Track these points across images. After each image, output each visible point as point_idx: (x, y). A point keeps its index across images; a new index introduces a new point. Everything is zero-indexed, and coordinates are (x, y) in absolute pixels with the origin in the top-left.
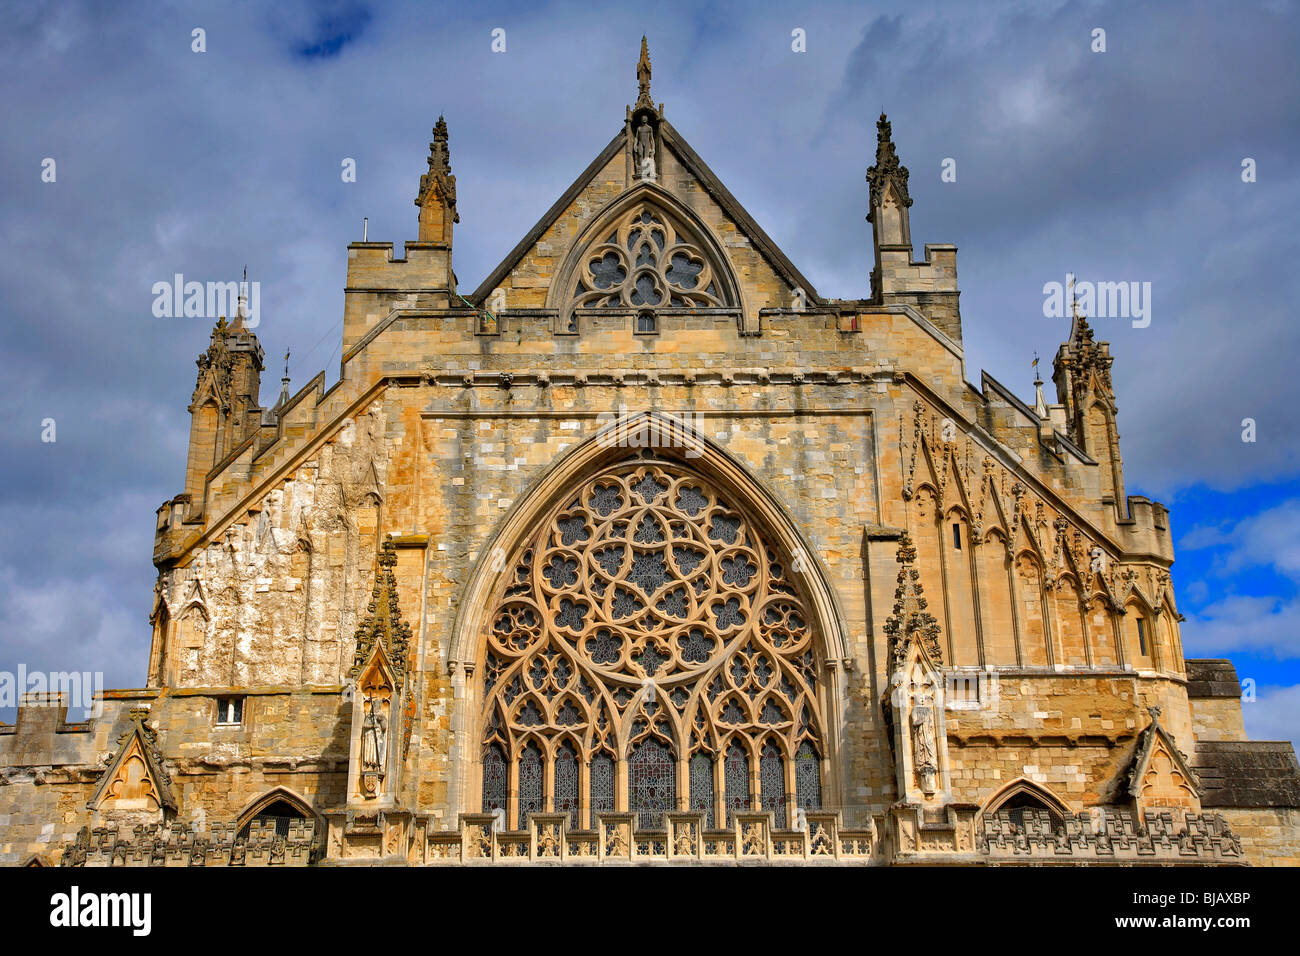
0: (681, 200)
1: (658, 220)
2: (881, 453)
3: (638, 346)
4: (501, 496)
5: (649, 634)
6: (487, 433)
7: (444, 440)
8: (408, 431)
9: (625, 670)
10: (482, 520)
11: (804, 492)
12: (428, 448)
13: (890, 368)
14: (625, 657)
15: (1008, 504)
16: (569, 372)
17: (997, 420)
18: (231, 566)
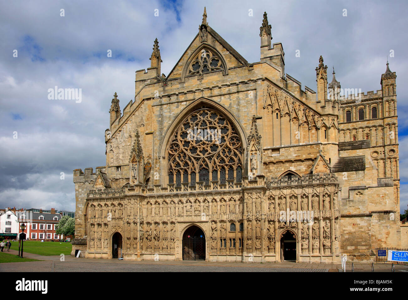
0: (212, 45)
1: (208, 52)
2: (258, 98)
3: (199, 82)
4: (169, 121)
5: (203, 146)
6: (166, 108)
7: (157, 111)
8: (149, 110)
9: (198, 155)
10: (165, 127)
11: (239, 110)
12: (154, 113)
13: (261, 77)
14: (198, 152)
15: (291, 106)
16: (183, 91)
17: (289, 86)
18: (117, 142)
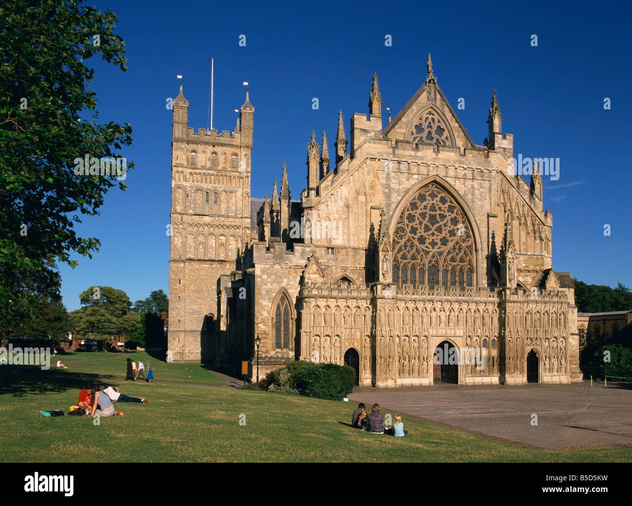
0: (440, 108)
1: (433, 115)
2: (492, 194)
3: (434, 155)
4: (398, 196)
5: (433, 238)
6: (394, 177)
7: (382, 178)
8: (373, 174)
9: (427, 247)
10: (393, 203)
11: (473, 202)
12: (378, 180)
13: (496, 169)
14: (427, 244)
15: (521, 209)
16: (416, 161)
17: (521, 186)
18: (327, 210)
